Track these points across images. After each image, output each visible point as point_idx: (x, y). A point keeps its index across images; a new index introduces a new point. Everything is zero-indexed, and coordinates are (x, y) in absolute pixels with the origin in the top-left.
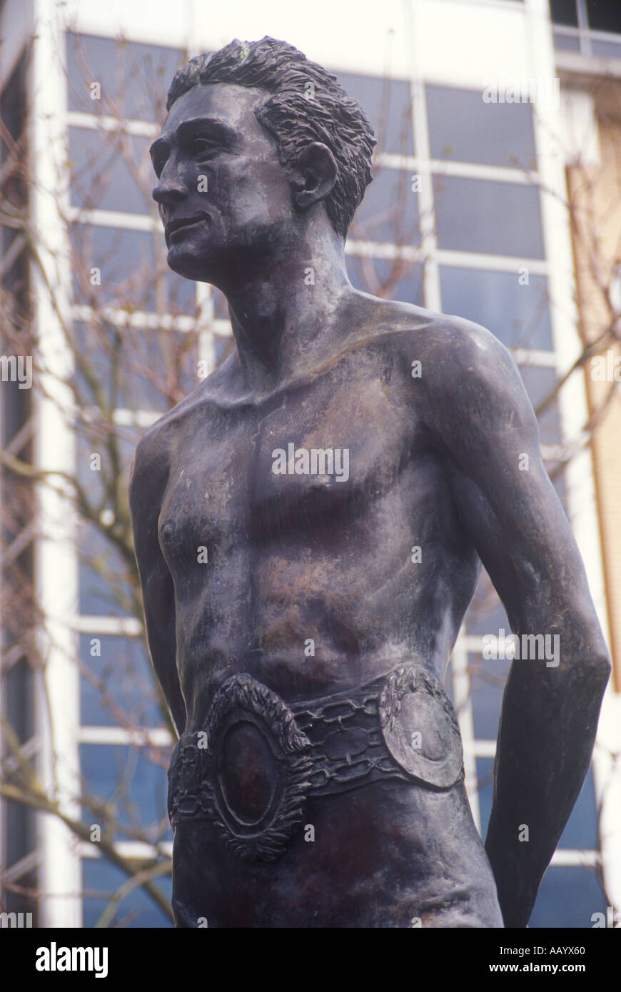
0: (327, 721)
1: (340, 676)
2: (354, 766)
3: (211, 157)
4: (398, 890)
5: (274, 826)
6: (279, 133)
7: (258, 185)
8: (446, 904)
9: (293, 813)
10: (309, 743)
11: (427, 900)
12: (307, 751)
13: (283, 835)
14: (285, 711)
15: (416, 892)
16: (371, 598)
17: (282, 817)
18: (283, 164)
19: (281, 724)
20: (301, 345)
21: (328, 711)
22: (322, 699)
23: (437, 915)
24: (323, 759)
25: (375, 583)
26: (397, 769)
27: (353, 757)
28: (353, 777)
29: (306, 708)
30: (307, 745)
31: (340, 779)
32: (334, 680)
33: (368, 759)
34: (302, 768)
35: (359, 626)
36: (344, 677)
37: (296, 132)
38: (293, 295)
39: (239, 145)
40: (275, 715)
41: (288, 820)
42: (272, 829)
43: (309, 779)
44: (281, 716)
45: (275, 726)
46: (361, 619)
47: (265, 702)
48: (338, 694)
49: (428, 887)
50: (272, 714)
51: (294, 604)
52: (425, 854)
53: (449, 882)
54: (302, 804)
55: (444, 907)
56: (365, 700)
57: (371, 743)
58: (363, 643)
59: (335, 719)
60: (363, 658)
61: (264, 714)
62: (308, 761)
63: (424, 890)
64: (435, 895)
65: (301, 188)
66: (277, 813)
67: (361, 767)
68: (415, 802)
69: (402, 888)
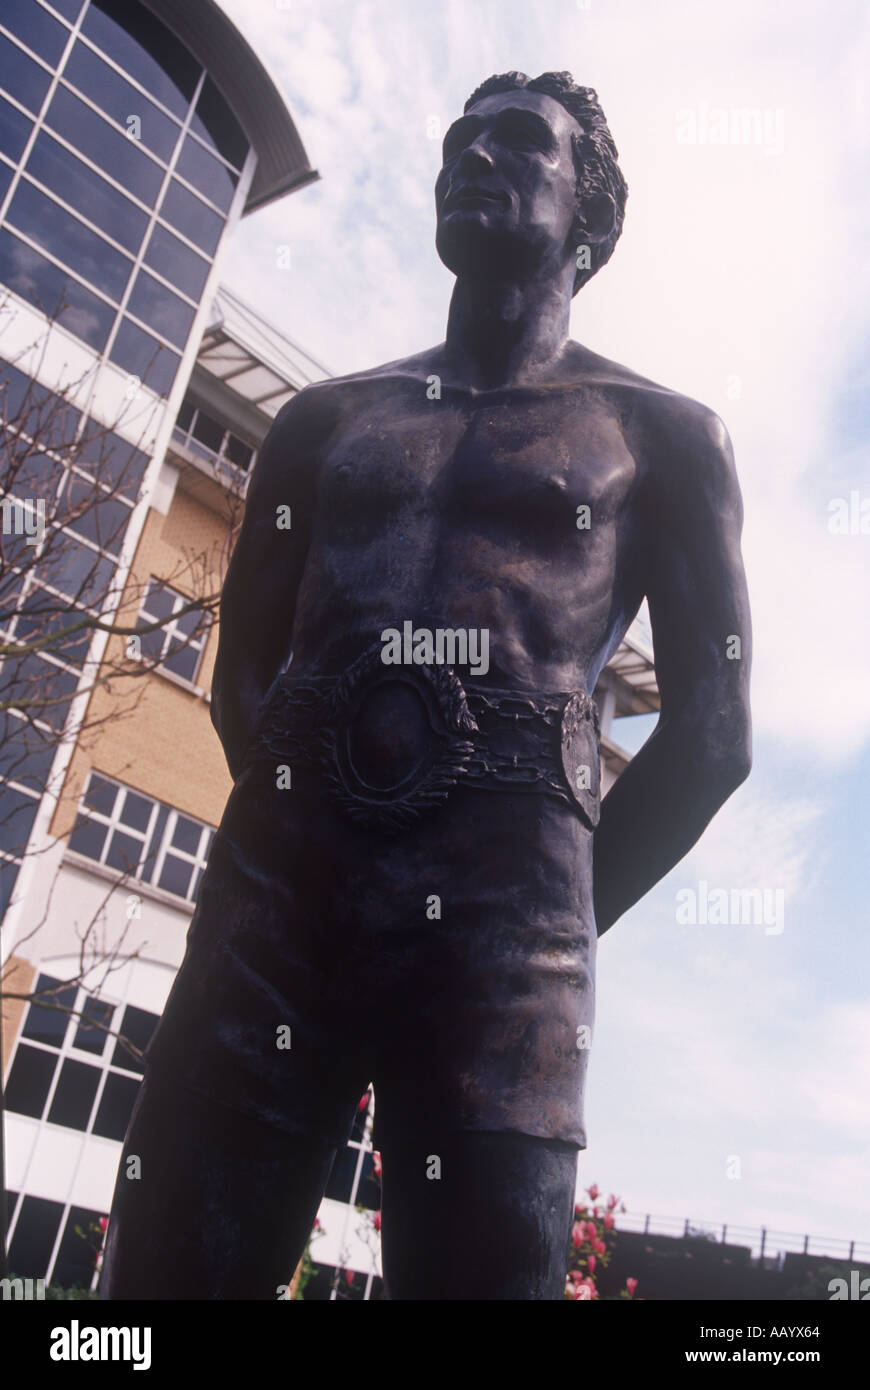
0: (502, 714)
1: (523, 675)
2: (519, 770)
3: (529, 150)
4: (531, 913)
5: (409, 800)
6: (585, 166)
7: (557, 197)
8: (574, 944)
9: (438, 794)
10: (477, 728)
11: (559, 934)
12: (471, 736)
13: (416, 813)
14: (459, 687)
15: (550, 921)
16: (574, 613)
17: (423, 794)
18: (577, 195)
19: (451, 698)
20: (531, 362)
21: (505, 705)
22: (501, 691)
23: (563, 952)
24: (485, 751)
25: (580, 600)
26: (565, 789)
27: (519, 760)
28: (516, 780)
29: (481, 693)
30: (475, 730)
31: (500, 777)
32: (517, 677)
33: (537, 768)
34: (463, 751)
35: (557, 633)
36: (526, 678)
37: (595, 175)
38: (539, 315)
39: (554, 153)
40: (448, 687)
41: (425, 798)
42: (405, 802)
43: (465, 765)
44: (454, 690)
45: (443, 699)
46: (560, 628)
47: (439, 670)
48: (518, 692)
49: (563, 921)
50: (444, 685)
51: (496, 586)
52: (568, 886)
53: (579, 922)
54: (451, 789)
55: (571, 947)
56: (547, 708)
57: (544, 754)
58: (553, 653)
59: (511, 715)
60: (549, 668)
61: (435, 682)
62: (471, 747)
63: (558, 922)
64: (566, 931)
65: (581, 225)
66: (417, 788)
67: (527, 774)
68: (571, 830)
69: (536, 912)
